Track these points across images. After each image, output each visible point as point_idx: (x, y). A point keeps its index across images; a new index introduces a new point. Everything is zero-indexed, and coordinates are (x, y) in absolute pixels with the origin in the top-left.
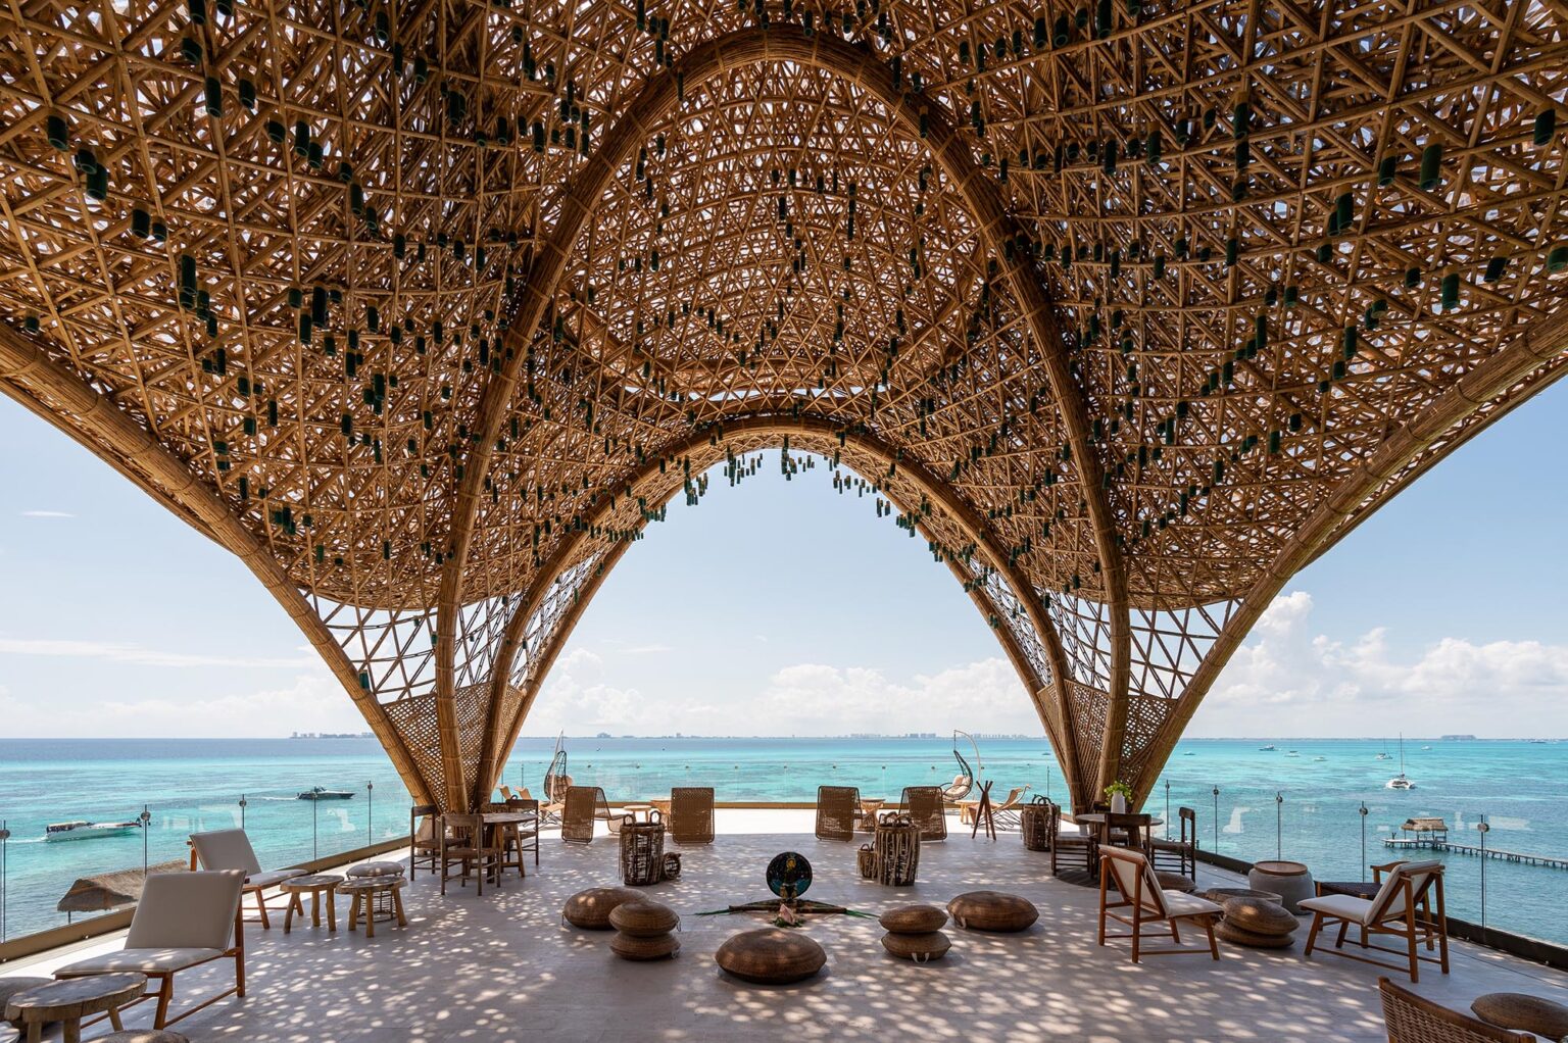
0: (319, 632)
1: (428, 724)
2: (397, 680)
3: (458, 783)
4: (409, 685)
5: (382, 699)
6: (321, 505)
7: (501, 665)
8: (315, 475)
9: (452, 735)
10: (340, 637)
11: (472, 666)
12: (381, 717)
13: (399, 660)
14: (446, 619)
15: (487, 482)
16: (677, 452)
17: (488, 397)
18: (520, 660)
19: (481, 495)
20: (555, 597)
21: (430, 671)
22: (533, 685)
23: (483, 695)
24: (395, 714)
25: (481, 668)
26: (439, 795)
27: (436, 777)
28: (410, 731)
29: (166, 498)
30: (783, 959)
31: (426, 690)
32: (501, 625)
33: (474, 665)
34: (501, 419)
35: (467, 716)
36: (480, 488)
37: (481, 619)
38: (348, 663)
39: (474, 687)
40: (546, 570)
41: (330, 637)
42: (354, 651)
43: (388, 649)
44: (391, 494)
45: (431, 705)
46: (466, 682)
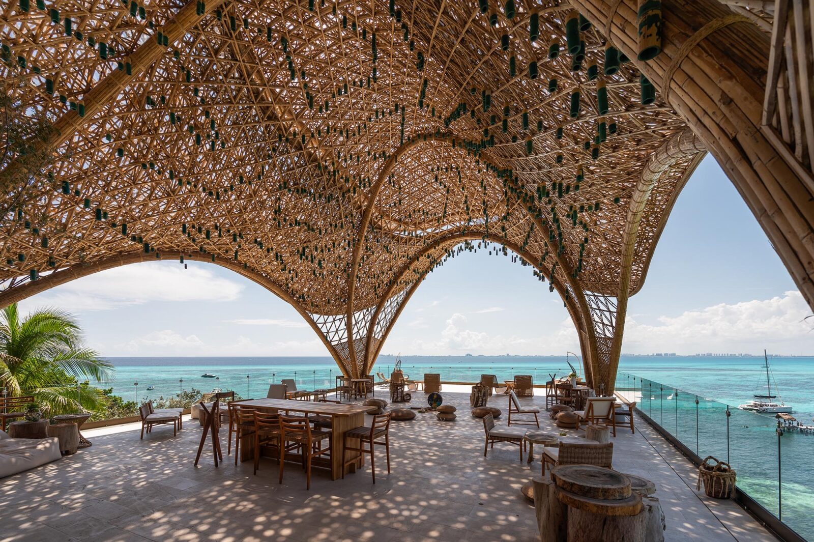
0: (314, 324)
1: (347, 351)
2: (336, 338)
3: (356, 370)
4: (340, 339)
5: (333, 344)
6: (312, 291)
7: (370, 331)
8: (310, 284)
9: (353, 354)
10: (320, 326)
11: (359, 332)
12: (332, 349)
13: (337, 332)
14: (349, 319)
15: (357, 276)
16: (424, 253)
17: (355, 252)
18: (377, 329)
19: (355, 279)
20: (390, 306)
21: (346, 335)
22: (384, 337)
23: (364, 340)
24: (337, 348)
25: (364, 332)
26: (351, 373)
27: (349, 368)
28: (342, 354)
29: (278, 295)
30: (400, 414)
31: (346, 340)
32: (370, 318)
33: (361, 332)
34: (360, 256)
35: (359, 348)
36: (355, 278)
37: (362, 316)
38: (322, 333)
39: (361, 339)
40: (383, 298)
41: (317, 326)
42: (324, 330)
43: (333, 329)
44: (329, 284)
45: (347, 346)
46: (358, 337)
